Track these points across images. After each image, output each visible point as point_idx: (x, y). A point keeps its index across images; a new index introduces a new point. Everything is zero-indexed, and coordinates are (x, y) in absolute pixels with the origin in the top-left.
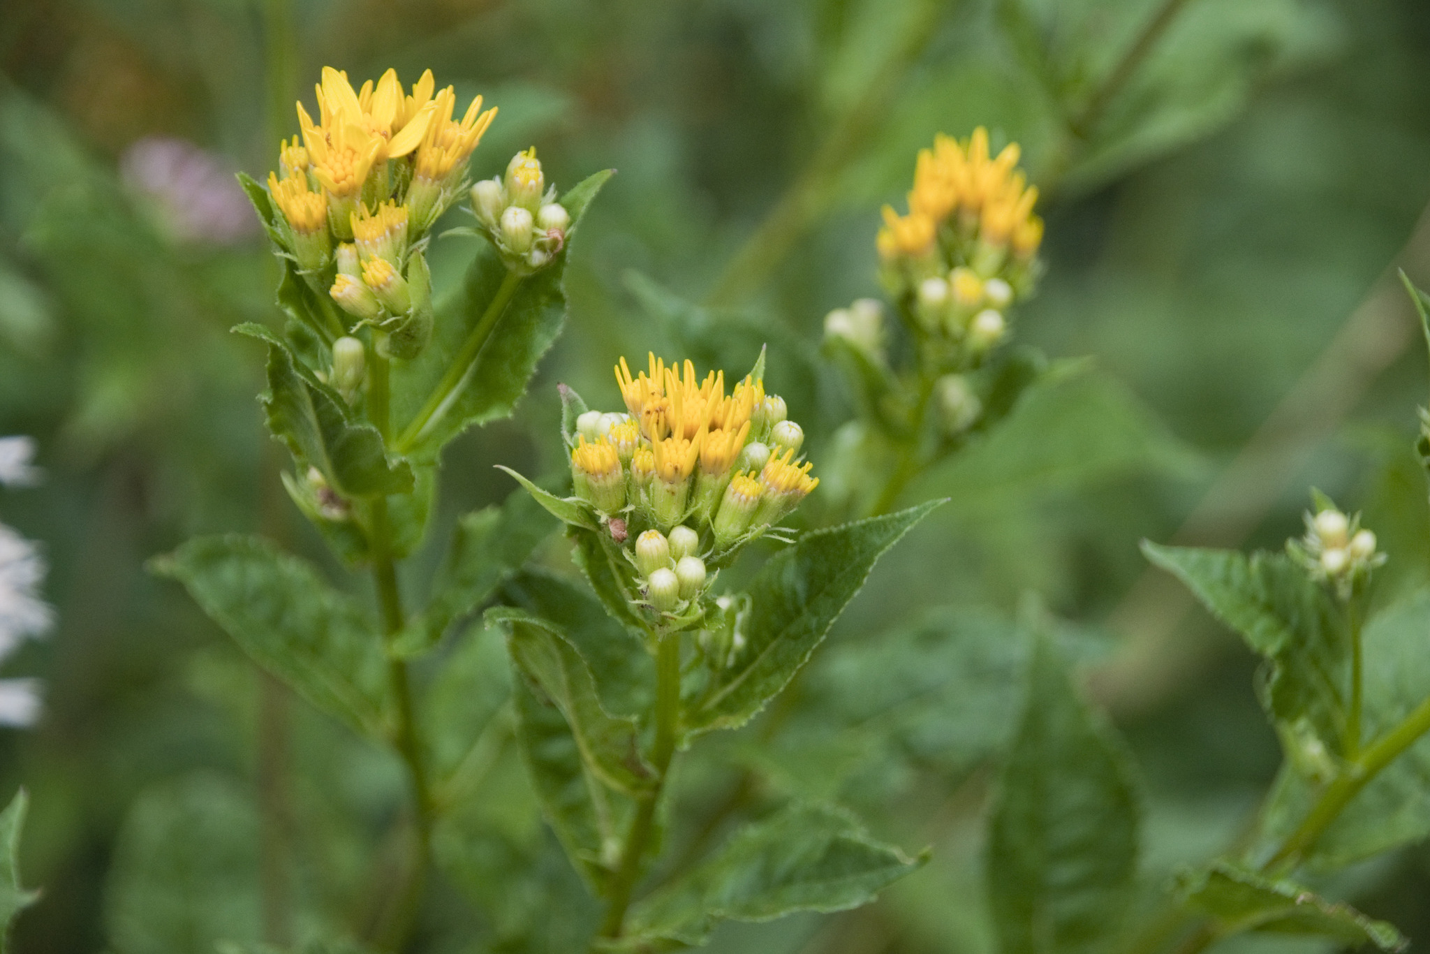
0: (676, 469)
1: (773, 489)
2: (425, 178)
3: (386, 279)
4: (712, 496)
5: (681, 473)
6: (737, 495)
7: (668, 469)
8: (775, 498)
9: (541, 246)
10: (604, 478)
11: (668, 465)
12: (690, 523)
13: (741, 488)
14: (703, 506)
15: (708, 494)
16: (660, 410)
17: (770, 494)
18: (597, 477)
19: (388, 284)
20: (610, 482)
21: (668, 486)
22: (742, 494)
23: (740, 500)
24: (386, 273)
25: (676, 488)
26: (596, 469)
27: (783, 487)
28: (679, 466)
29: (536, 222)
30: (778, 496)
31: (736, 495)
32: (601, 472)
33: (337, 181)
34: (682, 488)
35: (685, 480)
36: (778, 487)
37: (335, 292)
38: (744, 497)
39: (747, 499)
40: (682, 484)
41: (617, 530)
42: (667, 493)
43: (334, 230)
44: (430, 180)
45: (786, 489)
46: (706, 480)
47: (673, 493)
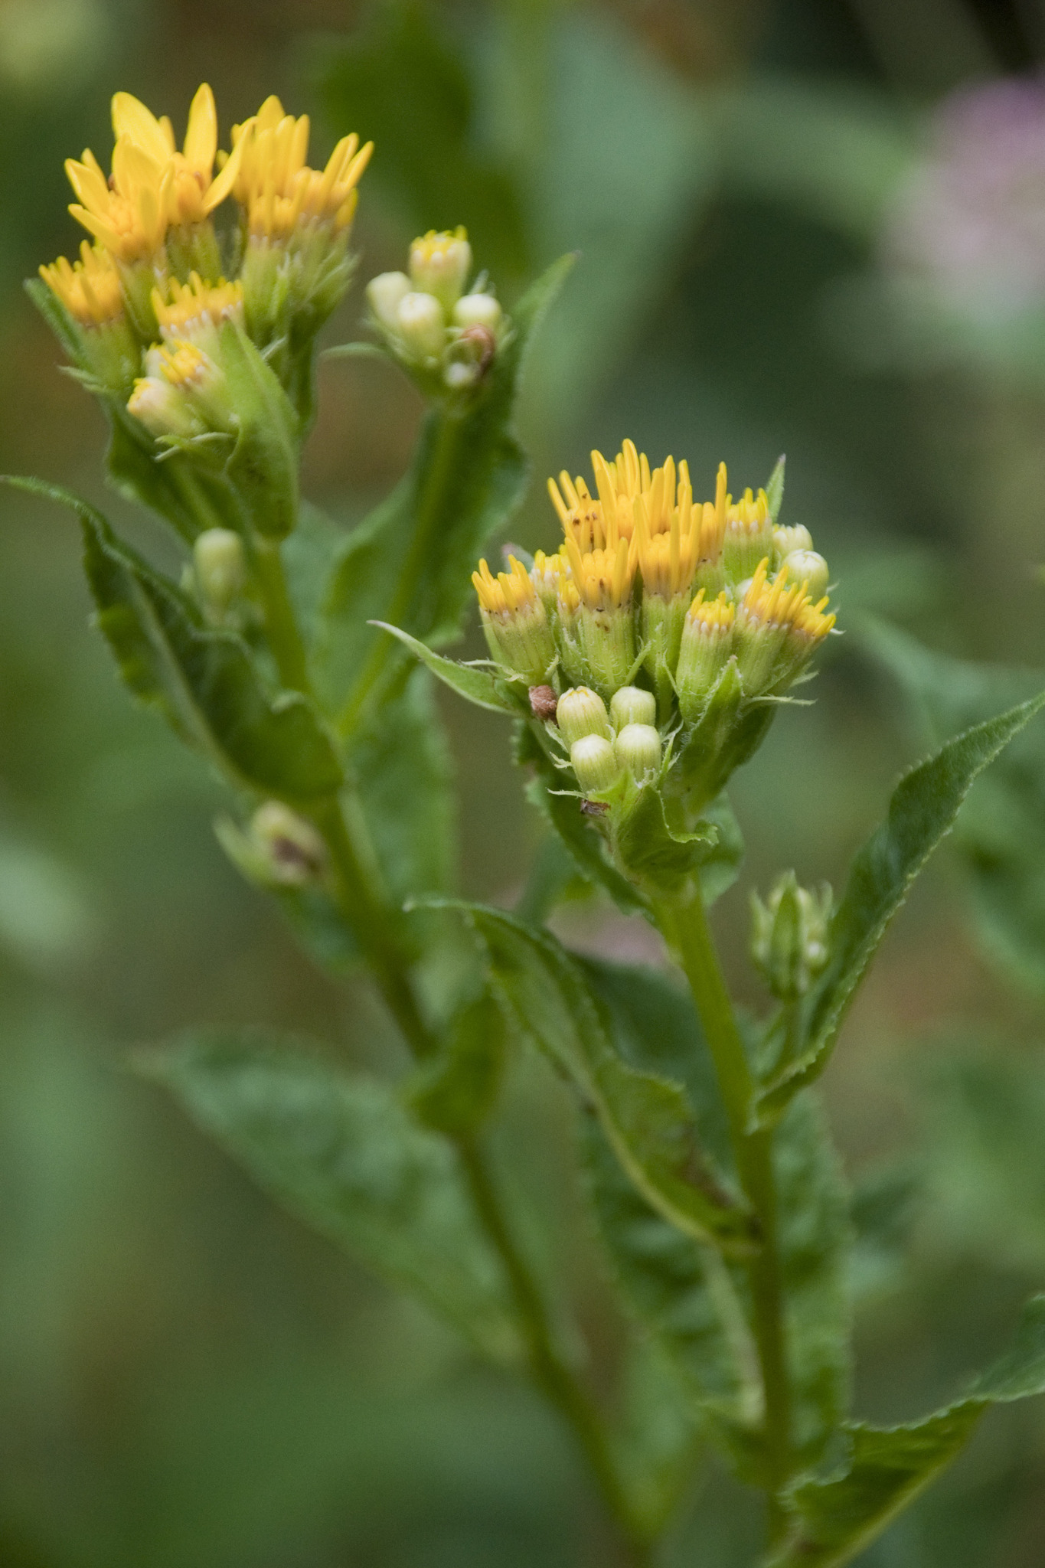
0: (602, 584)
1: (753, 619)
2: (260, 237)
3: (194, 371)
4: (665, 632)
5: (610, 595)
6: (696, 622)
7: (592, 587)
8: (757, 633)
9: (459, 355)
10: (513, 618)
11: (589, 580)
12: (643, 680)
13: (701, 612)
14: (654, 647)
15: (658, 628)
16: (591, 519)
17: (750, 626)
18: (502, 618)
19: (197, 379)
20: (522, 624)
21: (596, 616)
22: (702, 622)
23: (700, 632)
24: (194, 362)
25: (609, 620)
26: (499, 602)
27: (767, 615)
28: (605, 581)
29: (449, 320)
30: (763, 628)
31: (694, 623)
32: (507, 607)
33: (120, 234)
34: (619, 620)
35: (620, 605)
36: (760, 616)
37: (134, 405)
38: (705, 625)
39: (710, 628)
40: (617, 612)
41: (538, 699)
42: (597, 629)
43: (136, 322)
44: (265, 239)
45: (772, 619)
46: (652, 604)
47: (607, 629)
